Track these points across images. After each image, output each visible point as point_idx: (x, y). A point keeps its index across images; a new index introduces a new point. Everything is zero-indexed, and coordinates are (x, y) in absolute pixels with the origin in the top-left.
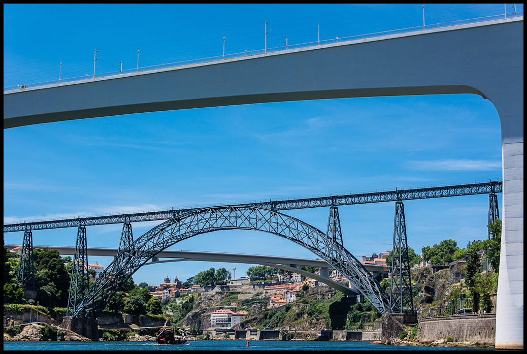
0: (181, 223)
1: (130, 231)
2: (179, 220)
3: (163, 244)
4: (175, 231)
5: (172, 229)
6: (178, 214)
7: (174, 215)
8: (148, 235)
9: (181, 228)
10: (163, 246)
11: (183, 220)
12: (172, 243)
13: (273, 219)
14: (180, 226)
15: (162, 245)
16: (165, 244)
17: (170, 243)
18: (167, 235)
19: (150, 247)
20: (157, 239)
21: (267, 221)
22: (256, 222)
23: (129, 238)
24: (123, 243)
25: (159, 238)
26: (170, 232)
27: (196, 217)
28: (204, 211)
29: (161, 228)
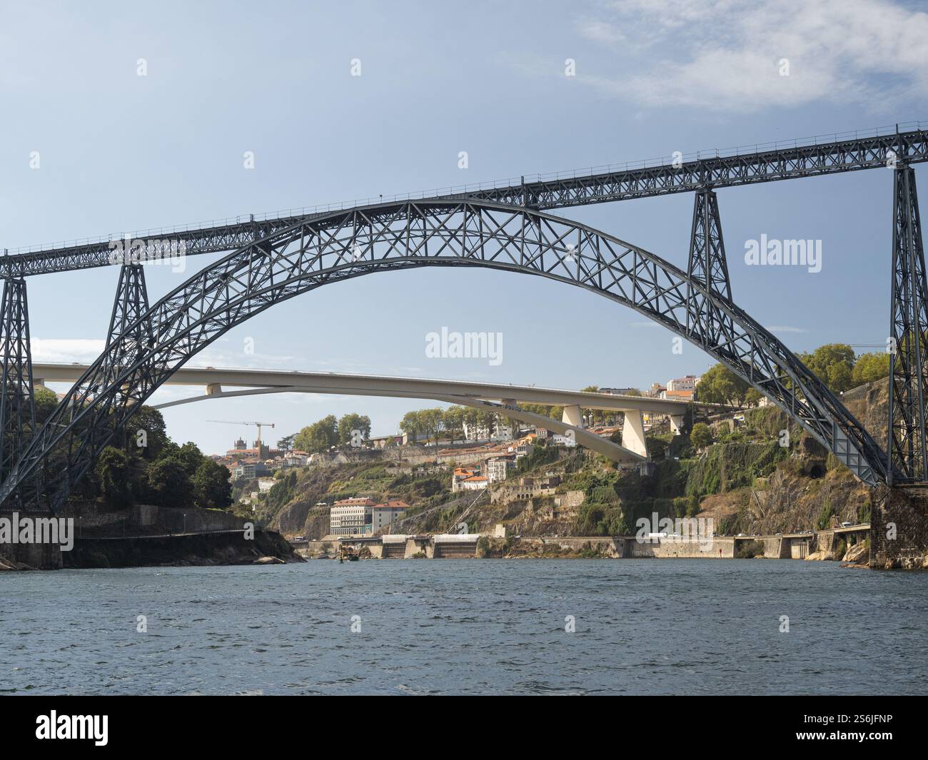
0: (274, 255)
1: (140, 282)
2: (268, 247)
3: (228, 311)
4: (259, 277)
5: (250, 271)
6: (267, 231)
7: (257, 237)
8: (188, 290)
9: (276, 268)
10: (228, 318)
11: (279, 250)
12: (253, 309)
13: (531, 234)
14: (273, 262)
15: (224, 315)
16: (232, 314)
17: (247, 311)
18: (236, 288)
19: (192, 322)
20: (211, 301)
21: (511, 240)
22: (479, 243)
23: (137, 302)
24: (119, 313)
25: (216, 298)
26: (245, 280)
27: (315, 239)
28: (337, 219)
29: (223, 271)
